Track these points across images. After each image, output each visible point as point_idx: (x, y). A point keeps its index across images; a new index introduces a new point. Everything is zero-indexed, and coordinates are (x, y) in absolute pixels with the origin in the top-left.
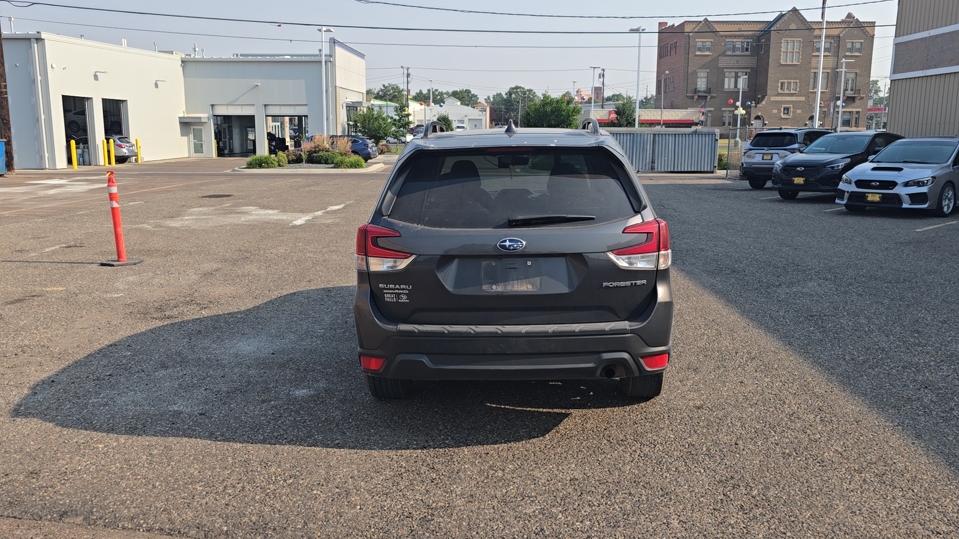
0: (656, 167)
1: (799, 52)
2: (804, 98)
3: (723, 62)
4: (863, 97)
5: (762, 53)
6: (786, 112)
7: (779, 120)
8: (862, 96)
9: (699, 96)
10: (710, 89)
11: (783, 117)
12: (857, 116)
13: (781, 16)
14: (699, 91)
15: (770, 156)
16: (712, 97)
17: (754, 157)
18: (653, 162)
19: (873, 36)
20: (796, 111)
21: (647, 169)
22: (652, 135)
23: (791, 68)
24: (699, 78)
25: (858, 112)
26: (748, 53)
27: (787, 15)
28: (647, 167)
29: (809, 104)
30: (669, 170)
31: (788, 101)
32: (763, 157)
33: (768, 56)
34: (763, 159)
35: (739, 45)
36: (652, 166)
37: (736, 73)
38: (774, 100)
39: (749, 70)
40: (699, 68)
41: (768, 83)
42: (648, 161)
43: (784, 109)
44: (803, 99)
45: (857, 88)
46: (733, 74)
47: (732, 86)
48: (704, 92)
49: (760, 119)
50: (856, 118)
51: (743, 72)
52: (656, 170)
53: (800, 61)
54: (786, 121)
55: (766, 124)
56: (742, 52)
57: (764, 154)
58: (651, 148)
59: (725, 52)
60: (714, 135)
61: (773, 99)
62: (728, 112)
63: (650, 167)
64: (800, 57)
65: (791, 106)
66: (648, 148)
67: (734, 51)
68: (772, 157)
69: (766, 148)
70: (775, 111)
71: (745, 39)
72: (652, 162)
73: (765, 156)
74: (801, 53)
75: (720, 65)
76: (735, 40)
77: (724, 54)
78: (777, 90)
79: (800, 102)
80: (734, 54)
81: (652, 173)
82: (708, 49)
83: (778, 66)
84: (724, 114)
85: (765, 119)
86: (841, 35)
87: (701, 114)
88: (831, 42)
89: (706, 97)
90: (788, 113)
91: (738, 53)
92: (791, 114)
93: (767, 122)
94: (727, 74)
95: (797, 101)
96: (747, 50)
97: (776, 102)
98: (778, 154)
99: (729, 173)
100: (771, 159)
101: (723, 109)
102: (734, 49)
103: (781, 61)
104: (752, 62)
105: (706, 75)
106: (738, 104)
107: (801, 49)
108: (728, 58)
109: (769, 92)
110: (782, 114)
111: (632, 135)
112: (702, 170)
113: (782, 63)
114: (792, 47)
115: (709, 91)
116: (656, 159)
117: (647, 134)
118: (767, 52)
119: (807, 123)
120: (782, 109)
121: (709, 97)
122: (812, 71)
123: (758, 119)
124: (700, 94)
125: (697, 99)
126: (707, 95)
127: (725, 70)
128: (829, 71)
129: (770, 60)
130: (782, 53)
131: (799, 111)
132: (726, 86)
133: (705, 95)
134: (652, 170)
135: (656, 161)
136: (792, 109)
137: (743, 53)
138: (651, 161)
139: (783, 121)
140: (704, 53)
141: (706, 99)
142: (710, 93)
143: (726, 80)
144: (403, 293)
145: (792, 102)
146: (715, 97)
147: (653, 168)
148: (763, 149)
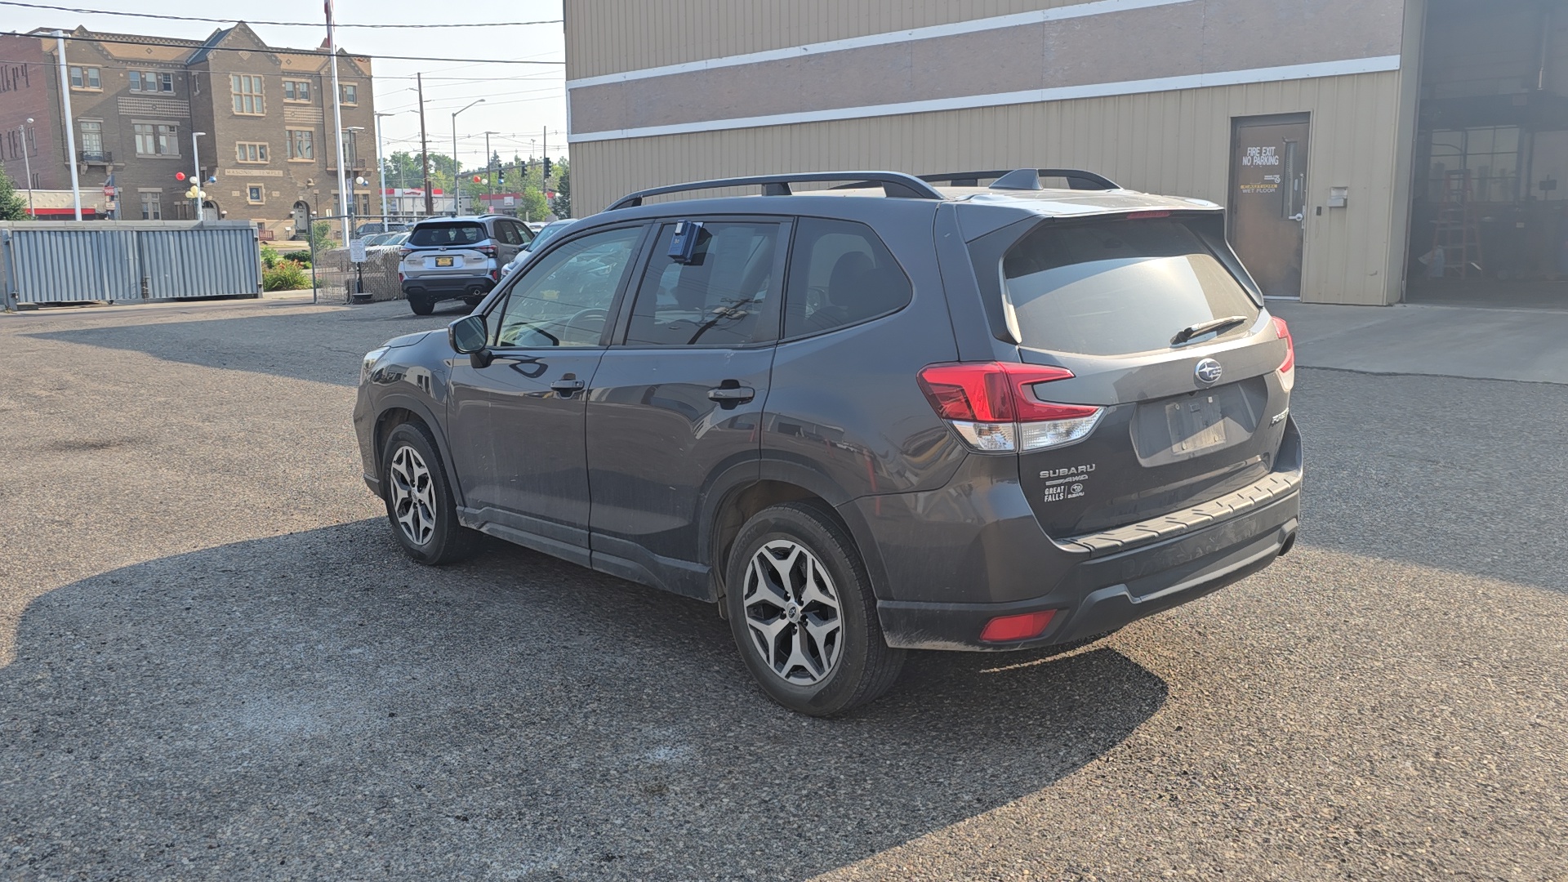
0: (150, 292)
1: (262, 97)
2: (281, 172)
3: (126, 106)
4: (370, 172)
5: (196, 94)
6: (255, 195)
7: (245, 208)
8: (368, 170)
9: (90, 166)
10: (110, 153)
11: (251, 203)
12: (365, 201)
13: (219, 35)
14: (89, 158)
15: (448, 260)
16: (116, 169)
17: (421, 263)
18: (144, 283)
19: (370, 78)
20: (271, 194)
21: (134, 297)
22: (135, 234)
23: (252, 122)
24: (86, 133)
25: (365, 196)
26: (171, 93)
27: (232, 33)
28: (133, 291)
29: (291, 183)
30: (171, 296)
31: (256, 177)
32: (437, 262)
33: (210, 99)
34: (437, 265)
35: (151, 78)
36: (143, 290)
37: (155, 127)
38: (231, 174)
39: (178, 123)
40: (82, 115)
41: (217, 146)
42: (133, 281)
43: (251, 189)
44: (279, 173)
45: (358, 158)
46: (149, 129)
47: (151, 149)
48: (99, 158)
49: (212, 207)
50: (365, 206)
51: (166, 125)
52: (151, 297)
53: (265, 111)
54: (257, 211)
55: (223, 216)
56: (159, 90)
57: (438, 257)
58: (137, 257)
59: (129, 88)
60: (250, 232)
61: (229, 172)
62: (150, 196)
63: (140, 292)
64: (265, 105)
65: (262, 185)
66: (131, 257)
67: (144, 88)
68: (452, 262)
69: (441, 247)
70: (236, 194)
71: (161, 67)
72: (142, 283)
73: (440, 260)
74: (264, 98)
75: (122, 112)
76: (142, 69)
77: (125, 93)
78: (235, 159)
79: (276, 178)
80: (145, 93)
81: (145, 303)
82: (95, 82)
83: (229, 118)
84: (144, 199)
85: (221, 206)
86: (322, 73)
87: (108, 199)
88: (308, 83)
89: (104, 167)
90: (258, 198)
91: (151, 92)
92: (264, 199)
93: (225, 212)
94: (137, 128)
95: (271, 177)
96: (167, 87)
97: (236, 178)
98: (463, 256)
99: (318, 294)
100: (452, 265)
101: (141, 190)
102: (144, 84)
103: (234, 109)
104: (181, 109)
105: (96, 128)
106: (195, 180)
107: (264, 92)
108: (136, 100)
109: (220, 161)
110: (249, 198)
111: (94, 234)
112: (238, 293)
113: (236, 113)
114: (248, 87)
115: (108, 157)
116: (149, 276)
117: (125, 232)
118: (207, 91)
119: (293, 212)
120: (248, 191)
121: (110, 168)
122: (288, 128)
123: (208, 207)
124: (91, 163)
125: (87, 172)
126: (106, 164)
127: (133, 121)
128: (312, 129)
129: (214, 106)
130: (233, 96)
131: (276, 194)
132: (140, 149)
133: (102, 164)
134: (143, 297)
135: (149, 282)
136: (264, 191)
137: (160, 93)
138: (139, 281)
139: (252, 211)
140: (86, 89)
141: (105, 171)
142: (110, 160)
143: (138, 139)
144: (1076, 482)
145: (262, 179)
146: (121, 169)
147: (144, 295)
148: (437, 249)
